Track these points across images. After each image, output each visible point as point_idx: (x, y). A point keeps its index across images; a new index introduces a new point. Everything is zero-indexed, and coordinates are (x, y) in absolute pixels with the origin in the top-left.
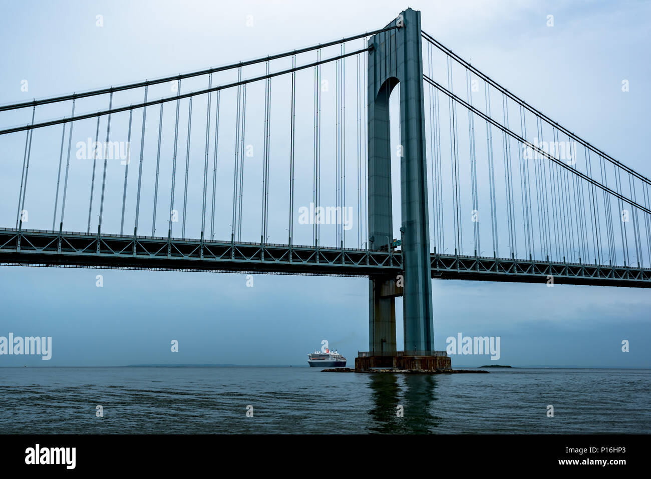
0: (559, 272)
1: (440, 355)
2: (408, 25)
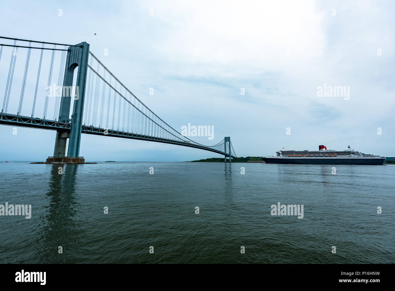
0: (131, 135)
1: (80, 158)
2: (84, 47)
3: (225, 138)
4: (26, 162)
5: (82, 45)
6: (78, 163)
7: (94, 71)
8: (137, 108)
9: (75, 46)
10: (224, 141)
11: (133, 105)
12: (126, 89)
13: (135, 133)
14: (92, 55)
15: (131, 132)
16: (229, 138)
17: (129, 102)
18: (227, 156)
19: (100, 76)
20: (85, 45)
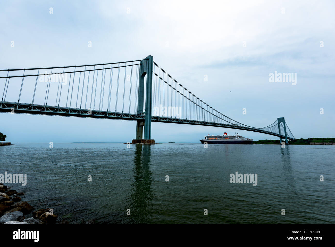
1: (152, 140)
2: (149, 59)
3: (278, 119)
4: (121, 143)
5: (148, 58)
6: (151, 144)
7: (157, 75)
8: (188, 99)
9: (144, 60)
10: (277, 122)
11: (185, 97)
12: (180, 84)
13: (188, 119)
14: (155, 63)
15: (186, 119)
16: (283, 118)
17: (182, 95)
18: (282, 137)
19: (161, 78)
20: (150, 58)
